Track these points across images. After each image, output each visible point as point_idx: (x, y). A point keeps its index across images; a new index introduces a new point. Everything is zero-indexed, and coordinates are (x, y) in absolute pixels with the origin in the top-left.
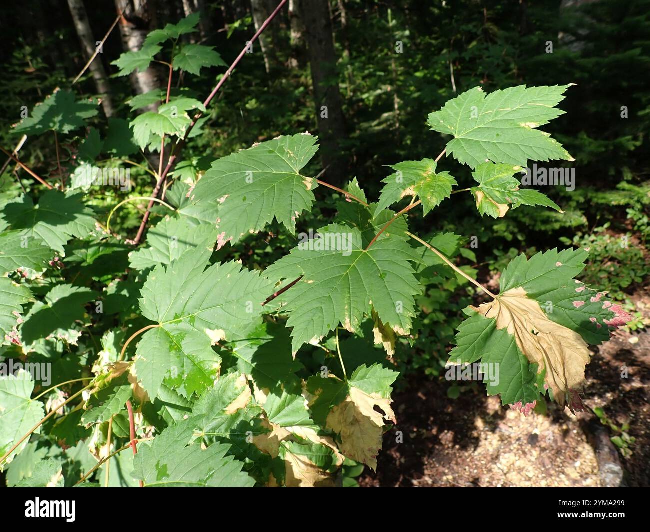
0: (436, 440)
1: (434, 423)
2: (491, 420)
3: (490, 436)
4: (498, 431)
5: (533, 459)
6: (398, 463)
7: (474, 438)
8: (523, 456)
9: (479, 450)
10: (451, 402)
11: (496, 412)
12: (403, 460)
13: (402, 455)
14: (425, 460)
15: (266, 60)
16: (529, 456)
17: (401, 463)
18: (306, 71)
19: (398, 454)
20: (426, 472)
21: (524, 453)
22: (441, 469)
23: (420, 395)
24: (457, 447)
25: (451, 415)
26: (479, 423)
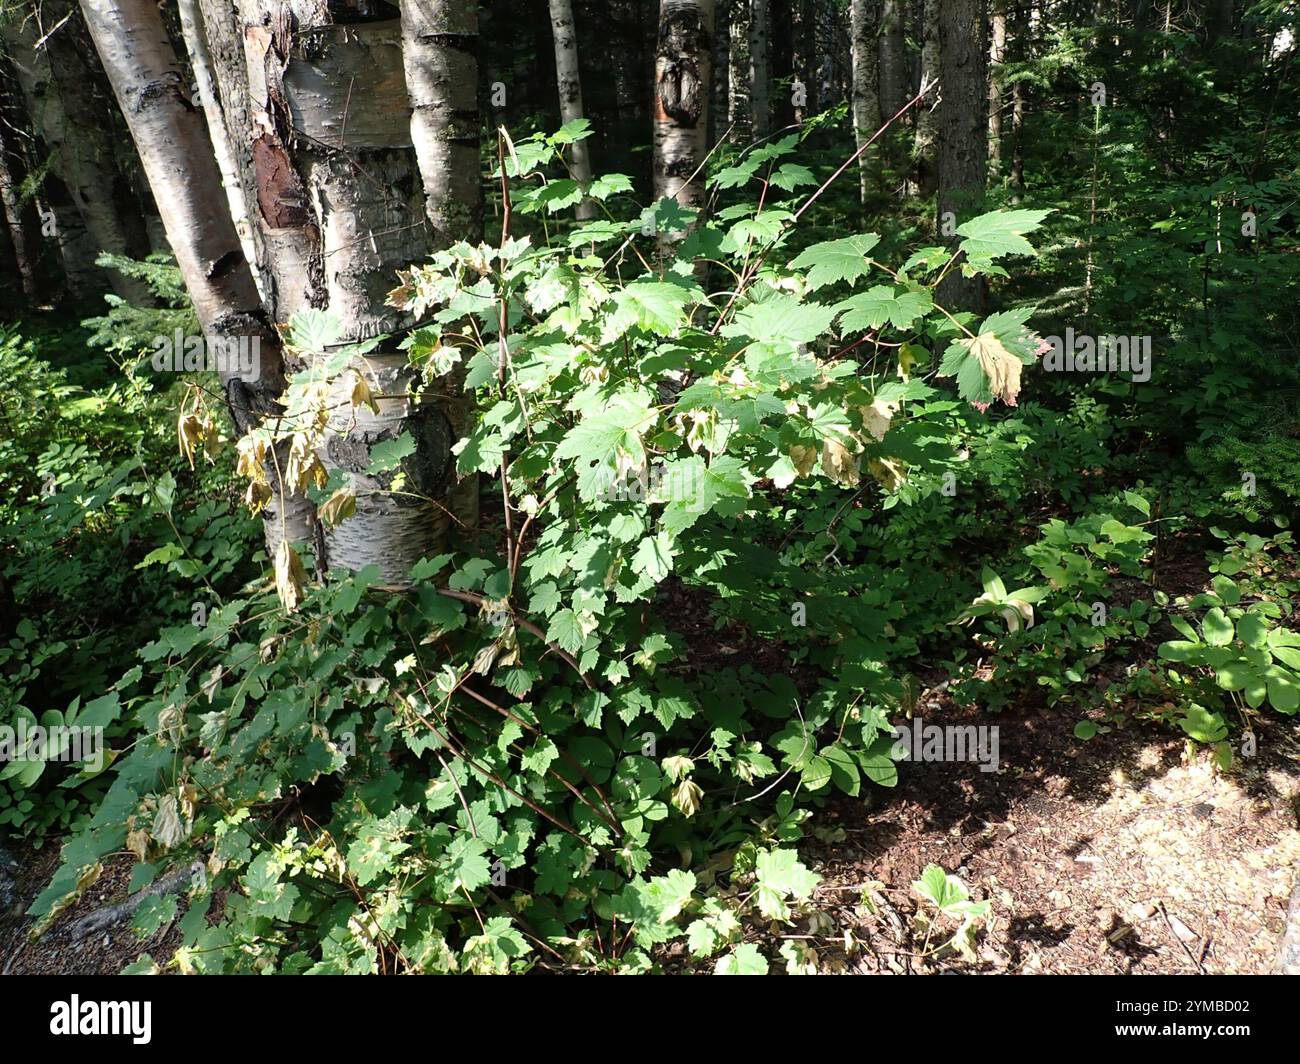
0: (1039, 784)
1: (1040, 763)
2: (1141, 775)
3: (1131, 794)
4: (1145, 791)
5: (1193, 834)
6: (967, 799)
7: (1103, 793)
8: (1177, 827)
9: (1104, 807)
10: (1078, 742)
11: (1152, 768)
12: (976, 797)
13: (976, 790)
14: (1012, 803)
15: (863, 181)
16: (1187, 829)
17: (972, 801)
18: (930, 204)
19: (970, 788)
20: (1009, 816)
21: (1181, 824)
22: (1035, 818)
23: (1028, 724)
24: (1070, 797)
25: (1073, 760)
26: (1117, 776)
